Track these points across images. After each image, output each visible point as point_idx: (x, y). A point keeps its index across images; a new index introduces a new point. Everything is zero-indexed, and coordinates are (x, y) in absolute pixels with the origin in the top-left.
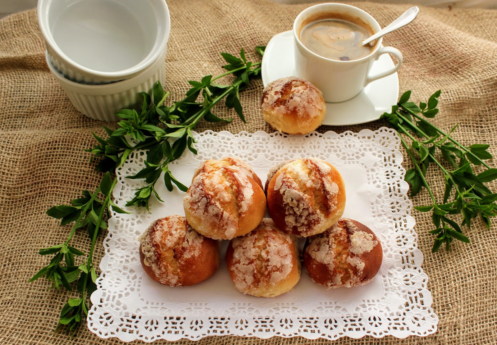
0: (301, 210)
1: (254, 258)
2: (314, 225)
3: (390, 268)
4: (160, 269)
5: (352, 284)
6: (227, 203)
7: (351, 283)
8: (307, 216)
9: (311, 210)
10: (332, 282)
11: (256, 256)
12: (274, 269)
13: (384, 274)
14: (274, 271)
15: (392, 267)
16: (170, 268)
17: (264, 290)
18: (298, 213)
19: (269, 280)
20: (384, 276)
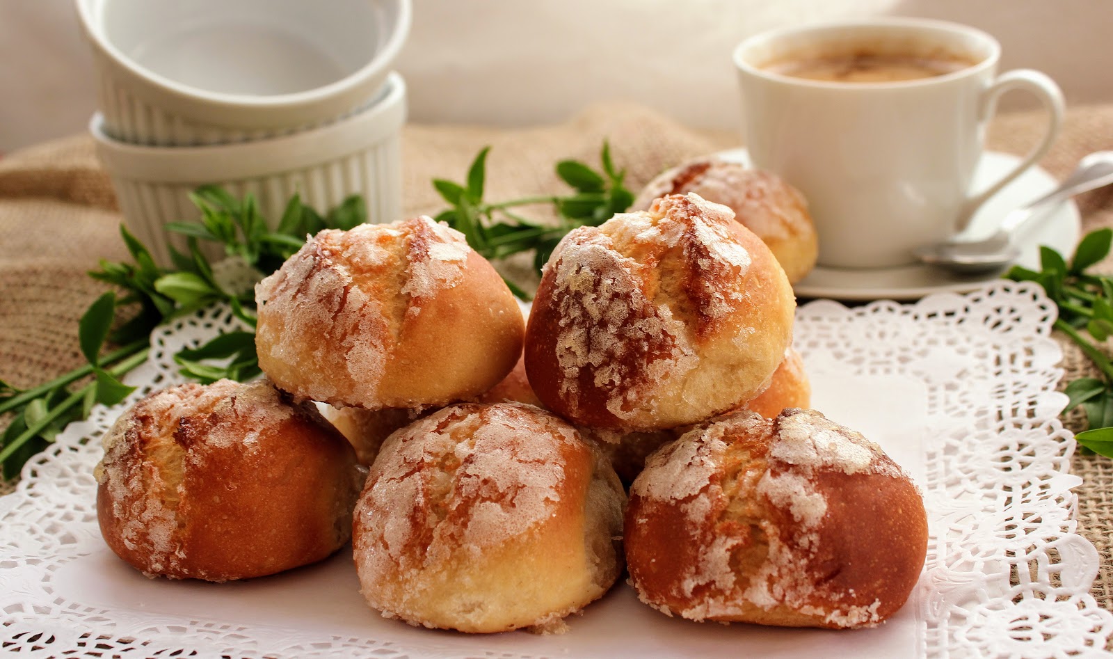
0: (604, 301)
1: (428, 459)
2: (650, 361)
3: (961, 603)
4: (126, 482)
5: (778, 590)
6: (371, 269)
7: (771, 581)
8: (626, 322)
9: (637, 303)
10: (698, 572)
11: (436, 455)
12: (484, 493)
13: (933, 619)
14: (484, 500)
15: (970, 598)
16: (156, 476)
17: (444, 577)
18: (595, 312)
19: (462, 534)
20: (931, 625)
